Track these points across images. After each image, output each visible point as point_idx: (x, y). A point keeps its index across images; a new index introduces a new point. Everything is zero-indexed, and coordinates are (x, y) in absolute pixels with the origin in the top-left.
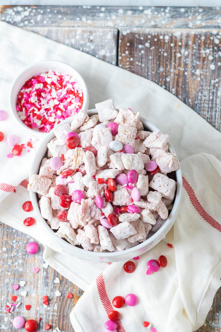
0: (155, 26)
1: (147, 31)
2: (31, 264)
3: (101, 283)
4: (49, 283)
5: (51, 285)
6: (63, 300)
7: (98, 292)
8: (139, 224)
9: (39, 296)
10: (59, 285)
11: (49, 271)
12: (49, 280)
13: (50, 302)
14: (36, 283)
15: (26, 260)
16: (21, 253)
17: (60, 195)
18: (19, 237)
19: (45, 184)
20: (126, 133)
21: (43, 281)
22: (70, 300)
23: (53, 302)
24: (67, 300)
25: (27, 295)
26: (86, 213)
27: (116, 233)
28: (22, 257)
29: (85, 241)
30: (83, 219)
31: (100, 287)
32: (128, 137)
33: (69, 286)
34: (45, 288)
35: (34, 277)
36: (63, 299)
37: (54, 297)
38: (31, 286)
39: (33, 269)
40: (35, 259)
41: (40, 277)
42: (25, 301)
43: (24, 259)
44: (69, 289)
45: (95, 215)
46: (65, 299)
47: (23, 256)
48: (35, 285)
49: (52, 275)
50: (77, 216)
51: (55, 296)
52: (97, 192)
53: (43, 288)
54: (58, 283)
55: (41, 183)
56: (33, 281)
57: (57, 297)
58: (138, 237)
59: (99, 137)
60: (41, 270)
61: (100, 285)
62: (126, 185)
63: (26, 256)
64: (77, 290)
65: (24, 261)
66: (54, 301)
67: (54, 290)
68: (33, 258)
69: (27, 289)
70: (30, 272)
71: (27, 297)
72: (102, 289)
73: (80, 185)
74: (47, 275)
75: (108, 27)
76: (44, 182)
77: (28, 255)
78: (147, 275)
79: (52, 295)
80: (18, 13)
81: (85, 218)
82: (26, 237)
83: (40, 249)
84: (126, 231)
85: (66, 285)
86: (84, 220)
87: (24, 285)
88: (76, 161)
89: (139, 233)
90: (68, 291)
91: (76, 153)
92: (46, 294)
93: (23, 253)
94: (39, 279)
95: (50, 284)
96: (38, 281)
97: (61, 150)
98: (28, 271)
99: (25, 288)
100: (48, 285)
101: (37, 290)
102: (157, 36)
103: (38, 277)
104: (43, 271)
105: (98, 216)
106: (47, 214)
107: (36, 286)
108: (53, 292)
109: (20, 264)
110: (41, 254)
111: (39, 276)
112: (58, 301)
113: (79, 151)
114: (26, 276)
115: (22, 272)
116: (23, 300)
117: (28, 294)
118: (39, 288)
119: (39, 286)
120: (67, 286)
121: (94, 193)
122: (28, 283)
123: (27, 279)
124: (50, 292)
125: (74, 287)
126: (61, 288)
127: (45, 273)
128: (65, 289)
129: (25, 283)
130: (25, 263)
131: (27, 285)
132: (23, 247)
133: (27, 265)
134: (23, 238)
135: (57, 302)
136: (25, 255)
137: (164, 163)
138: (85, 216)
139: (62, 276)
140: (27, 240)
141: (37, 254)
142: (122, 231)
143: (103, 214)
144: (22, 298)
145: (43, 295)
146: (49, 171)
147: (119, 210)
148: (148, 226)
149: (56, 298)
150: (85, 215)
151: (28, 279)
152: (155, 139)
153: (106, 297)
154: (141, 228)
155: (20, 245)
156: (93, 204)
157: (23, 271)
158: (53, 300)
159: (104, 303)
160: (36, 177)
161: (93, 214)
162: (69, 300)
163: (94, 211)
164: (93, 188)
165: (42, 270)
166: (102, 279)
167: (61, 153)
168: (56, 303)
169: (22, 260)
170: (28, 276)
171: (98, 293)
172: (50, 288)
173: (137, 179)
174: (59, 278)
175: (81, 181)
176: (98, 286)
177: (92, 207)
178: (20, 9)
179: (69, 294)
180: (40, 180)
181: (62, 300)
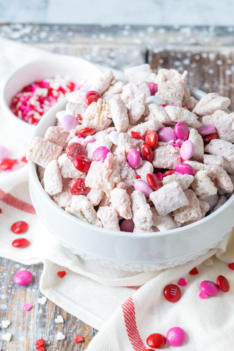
0: (196, 44)
1: (186, 49)
2: (19, 300)
3: (129, 309)
4: (47, 323)
5: (50, 326)
6: (68, 346)
7: (124, 323)
8: (192, 196)
9: (31, 341)
10: (63, 326)
11: (47, 307)
12: (46, 320)
13: (47, 347)
14: (26, 323)
15: (13, 294)
16: (5, 286)
17: (75, 155)
18: (3, 266)
19: (52, 151)
20: (170, 90)
21: (38, 320)
22: (79, 345)
23: (51, 348)
24: (74, 345)
25: (11, 340)
26: (114, 168)
27: (158, 198)
28: (6, 291)
29: (111, 216)
30: (109, 177)
31: (127, 315)
32: (172, 95)
33: (78, 327)
34: (40, 330)
35: (24, 316)
36: (68, 344)
37: (53, 342)
38: (18, 328)
39: (23, 306)
40: (26, 293)
41: (34, 316)
42: (8, 347)
43: (9, 294)
44: (78, 331)
45: (127, 176)
46: (72, 344)
47: (8, 290)
48: (25, 325)
49: (52, 313)
50: (101, 175)
51: (56, 340)
52: (130, 146)
53: (38, 330)
54: (60, 323)
55: (47, 147)
56: (21, 322)
57: (59, 341)
58: (190, 214)
59: (132, 89)
60: (34, 307)
61: (128, 312)
62: (172, 141)
63: (13, 290)
64: (91, 332)
65: (9, 296)
66: (53, 347)
67: (55, 332)
68: (24, 292)
69: (12, 331)
70: (18, 309)
71: (12, 341)
72: (130, 319)
73: (105, 142)
74: (44, 313)
75: (134, 44)
76: (50, 148)
77: (15, 289)
78: (200, 299)
79: (50, 339)
80: (15, 30)
81: (112, 175)
82: (14, 267)
83: (34, 281)
84: (173, 194)
85: (73, 325)
86: (110, 179)
87: (7, 326)
88: (99, 116)
89: (192, 206)
90: (76, 333)
91: (100, 106)
92: (42, 337)
93: (8, 287)
94: (32, 319)
95: (48, 325)
96: (30, 320)
97: (77, 108)
98: (14, 309)
99: (9, 330)
100: (44, 326)
101: (27, 333)
102: (200, 54)
103: (30, 316)
104: (38, 309)
105: (132, 178)
106: (54, 181)
107: (26, 328)
108: (53, 335)
109: (3, 300)
110: (36, 287)
111: (32, 315)
112: (60, 347)
113: (104, 103)
114: (12, 314)
115: (6, 310)
116: (5, 346)
117: (13, 338)
118: (31, 330)
119: (31, 327)
120: (75, 327)
121: (126, 147)
122: (14, 324)
123: (13, 319)
124: (48, 334)
125: (85, 328)
126: (65, 329)
127: (41, 311)
128: (71, 331)
129: (9, 323)
130: (11, 299)
131: (12, 327)
132: (9, 279)
133: (14, 301)
134: (9, 268)
135: (58, 348)
136: (11, 289)
137: (226, 122)
138: (113, 174)
139: (68, 314)
140: (15, 270)
141: (29, 287)
142: (168, 195)
143: (138, 177)
144: (3, 343)
145: (37, 338)
146: (59, 132)
147: (161, 175)
148: (205, 204)
149: (57, 343)
150: (113, 172)
151: (15, 319)
152: (211, 99)
153: (137, 334)
154: (194, 201)
155: (4, 276)
156: (124, 160)
157: (7, 308)
158: (52, 345)
159: (133, 342)
160: (40, 139)
161: (124, 173)
162: (77, 345)
163: (126, 170)
164: (125, 141)
165: (37, 307)
166: (131, 302)
167: (78, 113)
168: (56, 349)
169: (6, 294)
170: (14, 315)
171: (125, 326)
172: (48, 329)
173: (187, 134)
174: (62, 316)
175: (106, 137)
176: (125, 313)
177: (123, 164)
178: (18, 27)
179: (77, 336)
180: (46, 143)
181: (66, 346)
